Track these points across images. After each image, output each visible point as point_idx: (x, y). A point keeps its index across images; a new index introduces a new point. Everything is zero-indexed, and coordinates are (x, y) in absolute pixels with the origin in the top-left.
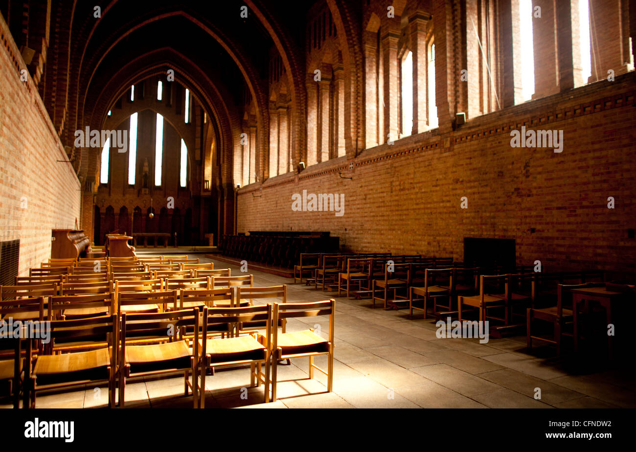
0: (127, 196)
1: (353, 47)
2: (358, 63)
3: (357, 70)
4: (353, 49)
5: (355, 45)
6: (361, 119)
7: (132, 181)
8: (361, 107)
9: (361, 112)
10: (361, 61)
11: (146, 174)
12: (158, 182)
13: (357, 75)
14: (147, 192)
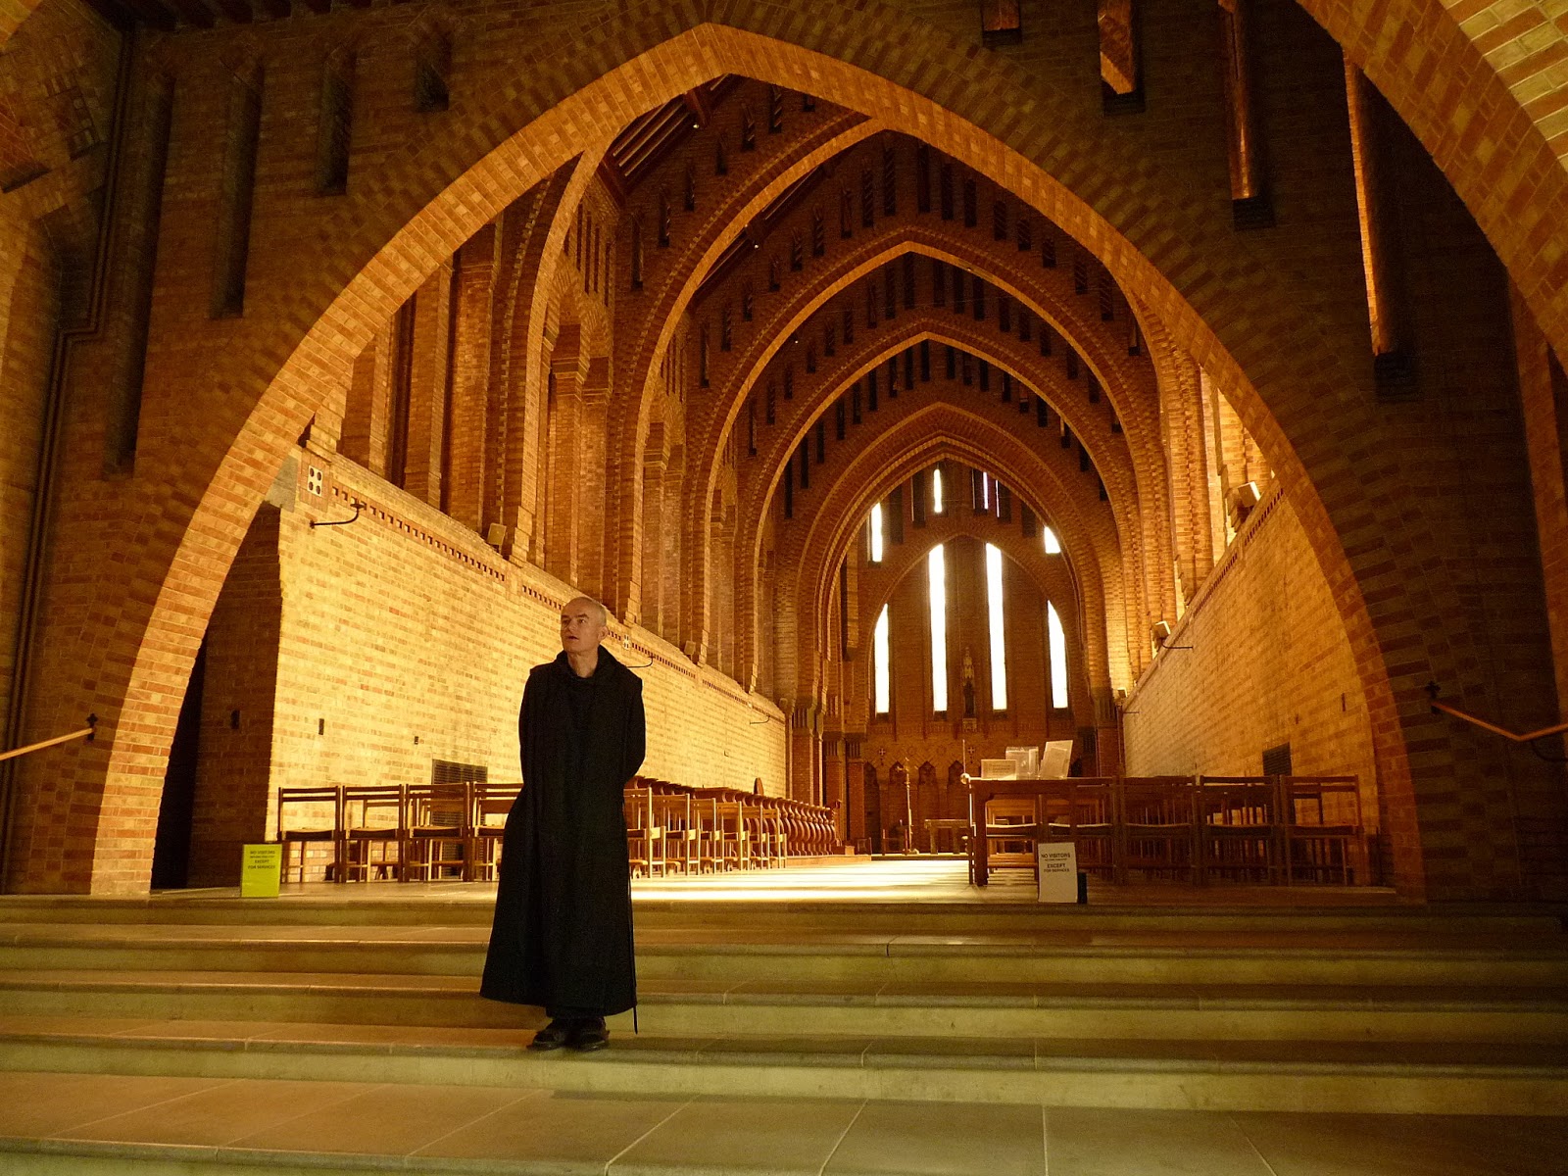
0: (933, 738)
1: (1171, 356)
2: (1183, 387)
3: (1183, 404)
4: (1169, 359)
5: (1174, 350)
6: (1200, 510)
7: (940, 703)
8: (1198, 484)
9: (1198, 496)
10: (1191, 381)
11: (969, 685)
12: (1000, 702)
13: (1183, 414)
14: (975, 726)
